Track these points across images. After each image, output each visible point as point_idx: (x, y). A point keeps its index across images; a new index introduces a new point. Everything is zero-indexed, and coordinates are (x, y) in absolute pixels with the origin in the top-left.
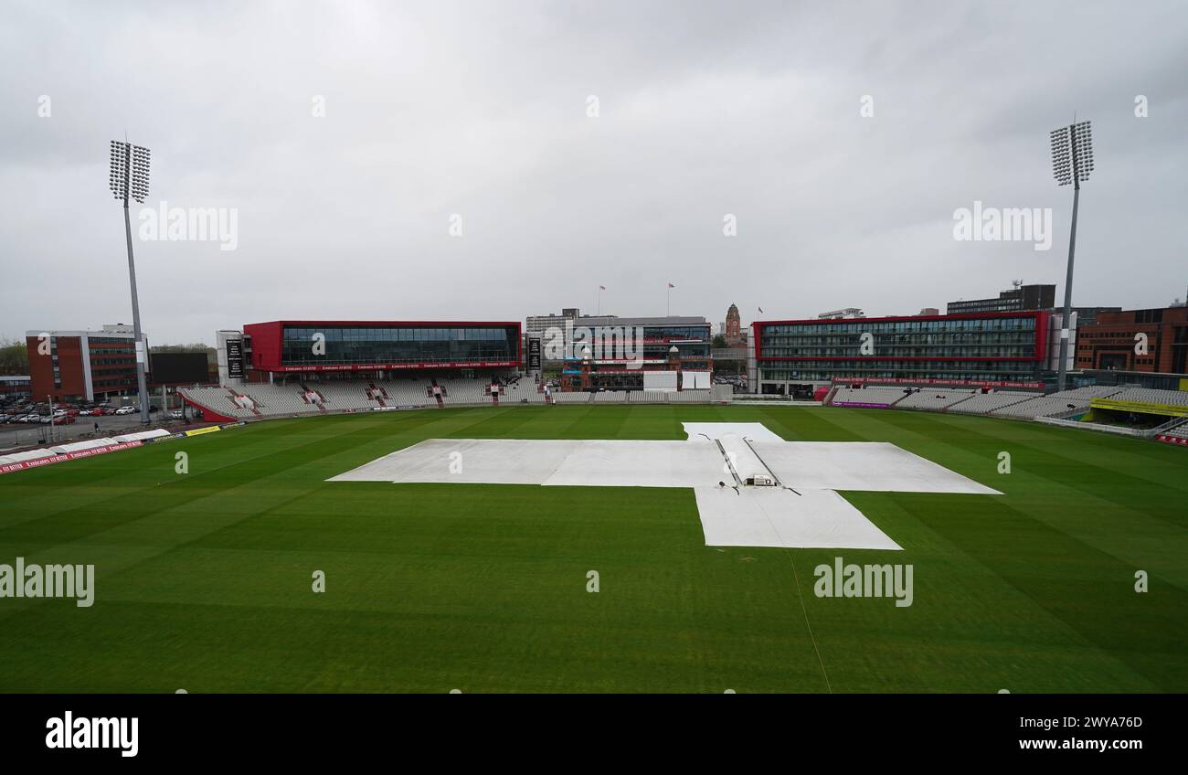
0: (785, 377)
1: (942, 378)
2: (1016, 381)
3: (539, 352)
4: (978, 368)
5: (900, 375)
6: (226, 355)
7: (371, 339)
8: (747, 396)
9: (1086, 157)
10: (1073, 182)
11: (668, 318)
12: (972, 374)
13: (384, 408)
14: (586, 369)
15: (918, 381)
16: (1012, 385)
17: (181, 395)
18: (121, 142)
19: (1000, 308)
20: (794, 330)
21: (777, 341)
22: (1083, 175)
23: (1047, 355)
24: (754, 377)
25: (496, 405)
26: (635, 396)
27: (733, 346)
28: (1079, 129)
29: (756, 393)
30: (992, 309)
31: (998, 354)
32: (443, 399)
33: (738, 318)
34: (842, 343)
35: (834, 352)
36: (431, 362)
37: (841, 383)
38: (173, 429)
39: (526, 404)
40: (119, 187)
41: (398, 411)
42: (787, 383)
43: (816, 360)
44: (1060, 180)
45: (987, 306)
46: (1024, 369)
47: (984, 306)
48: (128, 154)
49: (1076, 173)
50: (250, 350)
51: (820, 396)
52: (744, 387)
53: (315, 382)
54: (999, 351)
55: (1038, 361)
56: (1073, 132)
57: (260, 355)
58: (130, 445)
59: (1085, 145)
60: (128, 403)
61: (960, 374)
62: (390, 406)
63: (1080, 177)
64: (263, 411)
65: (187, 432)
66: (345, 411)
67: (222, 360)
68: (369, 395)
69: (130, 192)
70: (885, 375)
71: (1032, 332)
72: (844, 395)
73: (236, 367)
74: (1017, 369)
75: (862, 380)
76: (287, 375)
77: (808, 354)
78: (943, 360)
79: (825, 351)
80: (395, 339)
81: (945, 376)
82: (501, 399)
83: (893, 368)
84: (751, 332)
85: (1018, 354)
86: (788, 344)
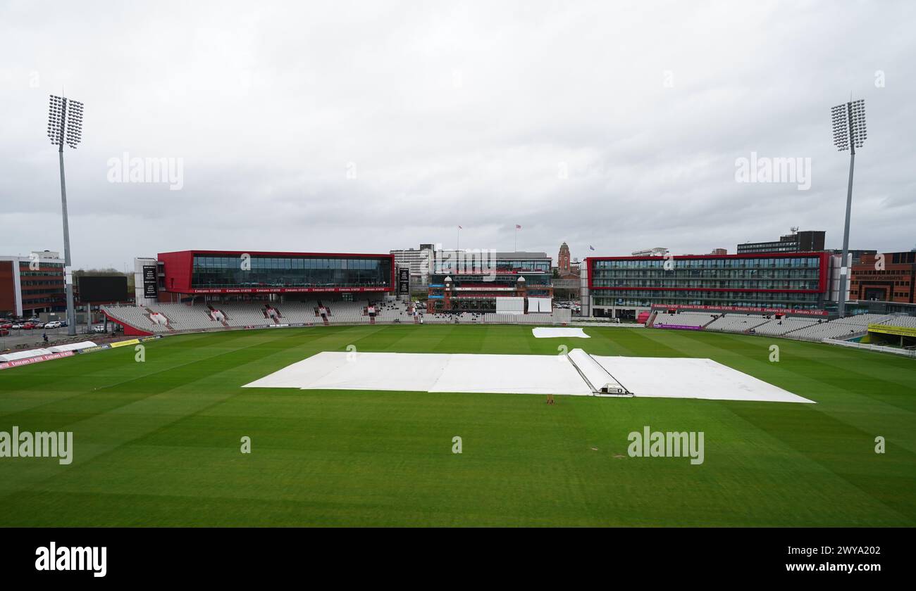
0: (612, 303)
1: (742, 306)
2: (803, 309)
3: (408, 280)
4: (772, 298)
5: (707, 303)
6: (143, 279)
7: (268, 267)
8: (582, 318)
9: (861, 129)
10: (850, 148)
11: (515, 253)
12: (767, 303)
13: (278, 326)
14: (448, 295)
15: (723, 308)
16: (801, 312)
17: (103, 312)
18: (58, 96)
19: (780, 249)
20: (621, 265)
21: (606, 274)
22: (858, 143)
23: (828, 288)
24: (587, 303)
25: (373, 323)
26: (489, 318)
27: (564, 277)
28: (855, 106)
29: (588, 316)
30: (774, 250)
31: (788, 287)
32: (328, 318)
33: (568, 254)
34: (659, 276)
35: (653, 283)
36: (318, 287)
37: (660, 309)
38: (98, 341)
39: (398, 323)
40: (55, 134)
41: (290, 328)
42: (614, 308)
43: (638, 290)
44: (839, 147)
45: (769, 248)
46: (810, 299)
47: (767, 248)
48: (64, 107)
49: (852, 141)
50: (163, 275)
51: (643, 320)
52: (578, 311)
53: (219, 303)
54: (789, 284)
55: (821, 292)
56: (850, 108)
57: (172, 279)
58: (63, 355)
59: (860, 119)
60: (55, 319)
61: (757, 303)
62: (283, 323)
63: (855, 145)
64: (176, 327)
65: (111, 344)
66: (245, 327)
67: (139, 282)
68: (265, 314)
69: (65, 139)
70: (694, 303)
71: (816, 269)
72: (663, 318)
73: (151, 289)
74: (804, 299)
75: (676, 306)
76: (195, 296)
77: (632, 285)
78: (743, 291)
79: (646, 282)
80: (288, 267)
81: (744, 304)
82: (377, 319)
83: (701, 296)
84: (584, 266)
85: (804, 287)
86: (615, 276)
